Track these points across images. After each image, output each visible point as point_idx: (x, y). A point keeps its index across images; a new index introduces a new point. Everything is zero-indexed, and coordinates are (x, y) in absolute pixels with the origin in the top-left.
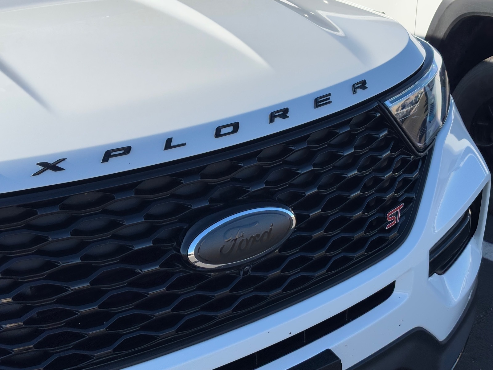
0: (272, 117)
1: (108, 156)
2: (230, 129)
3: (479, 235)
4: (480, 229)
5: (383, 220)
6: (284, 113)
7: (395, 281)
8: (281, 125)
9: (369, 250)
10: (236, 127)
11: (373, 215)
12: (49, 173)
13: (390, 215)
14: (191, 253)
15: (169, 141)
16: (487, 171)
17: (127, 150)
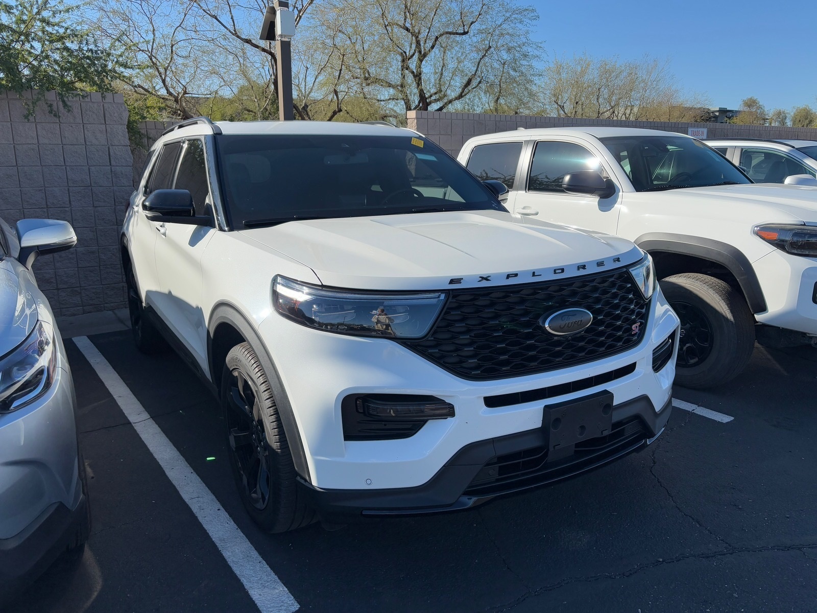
0: (579, 268)
1: (508, 276)
2: (560, 271)
3: (674, 358)
4: (675, 353)
5: (631, 330)
6: (584, 267)
7: (636, 363)
8: (582, 272)
9: (624, 343)
10: (563, 270)
11: (626, 326)
12: (484, 281)
13: (634, 327)
14: (547, 326)
15: (534, 273)
16: (679, 320)
17: (516, 275)
